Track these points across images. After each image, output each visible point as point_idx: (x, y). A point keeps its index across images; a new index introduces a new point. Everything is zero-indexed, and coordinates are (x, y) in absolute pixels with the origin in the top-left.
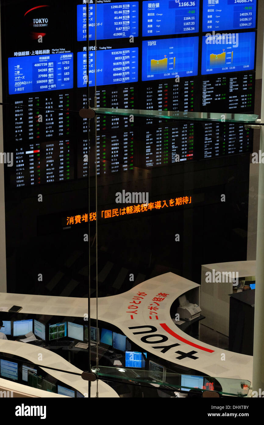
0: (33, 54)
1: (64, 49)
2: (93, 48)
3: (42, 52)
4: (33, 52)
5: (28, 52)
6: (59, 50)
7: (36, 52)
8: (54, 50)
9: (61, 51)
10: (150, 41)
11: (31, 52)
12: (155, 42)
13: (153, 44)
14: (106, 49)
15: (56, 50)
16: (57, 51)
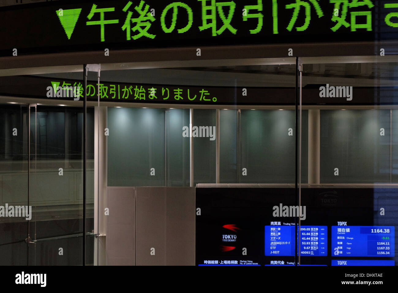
0: (222, 263)
1: (252, 262)
2: (281, 263)
3: (231, 262)
4: (222, 262)
5: (217, 261)
6: (247, 262)
7: (224, 261)
8: (242, 262)
9: (248, 262)
10: (340, 261)
11: (220, 261)
12: (346, 262)
13: (343, 264)
14: (293, 264)
15: (244, 261)
16: (244, 263)
